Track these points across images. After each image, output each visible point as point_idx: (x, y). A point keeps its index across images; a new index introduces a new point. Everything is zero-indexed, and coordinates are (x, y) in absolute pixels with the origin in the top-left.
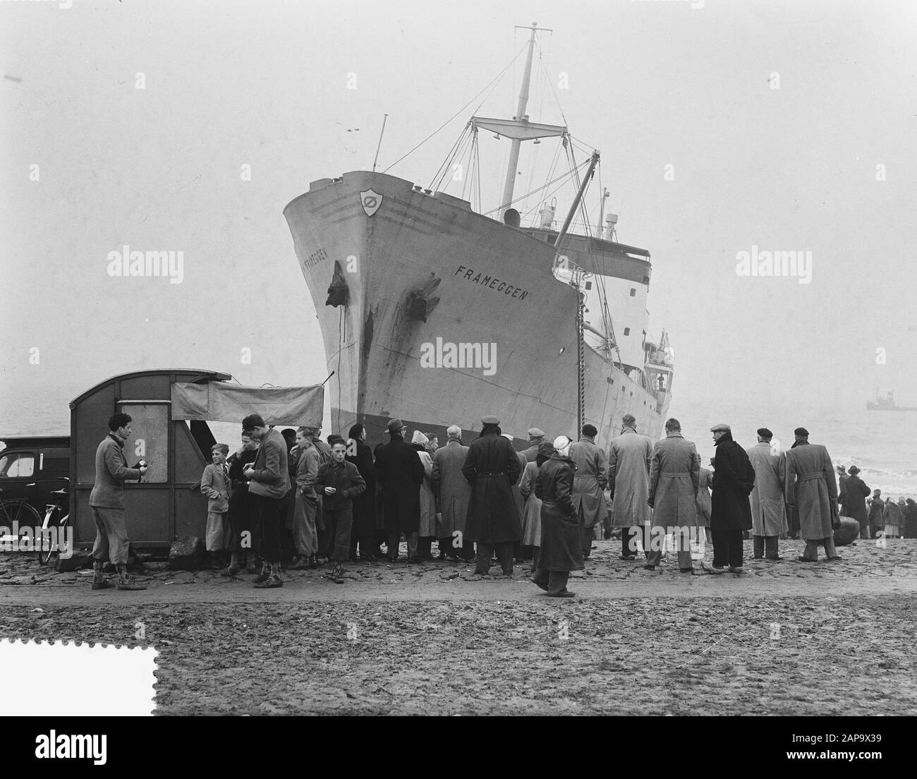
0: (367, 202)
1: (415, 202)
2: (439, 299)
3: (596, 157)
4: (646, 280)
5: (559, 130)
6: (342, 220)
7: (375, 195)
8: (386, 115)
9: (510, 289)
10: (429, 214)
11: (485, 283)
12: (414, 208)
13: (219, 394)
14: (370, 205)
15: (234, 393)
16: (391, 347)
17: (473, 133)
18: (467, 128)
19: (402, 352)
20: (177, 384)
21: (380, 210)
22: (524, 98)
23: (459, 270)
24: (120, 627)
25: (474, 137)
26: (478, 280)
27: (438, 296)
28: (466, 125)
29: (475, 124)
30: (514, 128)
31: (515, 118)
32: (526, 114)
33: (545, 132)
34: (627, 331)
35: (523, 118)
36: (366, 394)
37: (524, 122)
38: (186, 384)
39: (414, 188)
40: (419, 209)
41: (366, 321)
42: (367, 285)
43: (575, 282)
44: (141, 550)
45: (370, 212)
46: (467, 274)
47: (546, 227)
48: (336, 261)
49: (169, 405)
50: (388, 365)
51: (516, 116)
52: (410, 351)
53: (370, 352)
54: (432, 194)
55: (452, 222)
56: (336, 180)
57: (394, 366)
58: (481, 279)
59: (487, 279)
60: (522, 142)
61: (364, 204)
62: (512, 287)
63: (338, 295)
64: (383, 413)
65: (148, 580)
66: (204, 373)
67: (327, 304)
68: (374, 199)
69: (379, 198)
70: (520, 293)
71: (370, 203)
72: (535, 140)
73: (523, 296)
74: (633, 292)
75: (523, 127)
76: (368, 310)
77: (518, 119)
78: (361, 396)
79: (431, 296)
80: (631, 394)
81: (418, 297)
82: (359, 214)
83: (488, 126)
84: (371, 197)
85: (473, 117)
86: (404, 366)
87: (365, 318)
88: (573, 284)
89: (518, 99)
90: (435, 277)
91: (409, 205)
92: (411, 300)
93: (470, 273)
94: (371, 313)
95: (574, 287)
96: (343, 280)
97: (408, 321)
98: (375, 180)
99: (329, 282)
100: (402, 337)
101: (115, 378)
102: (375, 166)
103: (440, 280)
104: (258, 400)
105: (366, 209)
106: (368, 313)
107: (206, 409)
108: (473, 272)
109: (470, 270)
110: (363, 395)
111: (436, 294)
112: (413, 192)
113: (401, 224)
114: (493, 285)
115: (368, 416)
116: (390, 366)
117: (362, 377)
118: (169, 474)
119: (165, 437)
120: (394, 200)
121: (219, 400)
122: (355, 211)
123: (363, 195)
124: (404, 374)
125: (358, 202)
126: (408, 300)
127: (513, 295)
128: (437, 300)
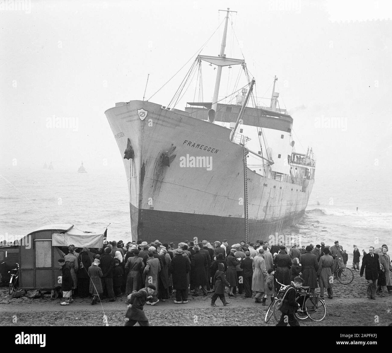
0: (141, 114)
1: (163, 113)
2: (176, 156)
3: (254, 82)
4: (289, 130)
5: (240, 61)
6: (131, 121)
7: (144, 111)
8: (149, 74)
9: (210, 149)
10: (170, 118)
11: (197, 147)
12: (162, 116)
13: (69, 237)
14: (142, 115)
15: (73, 237)
16: (154, 178)
17: (199, 63)
18: (196, 60)
19: (159, 180)
20: (54, 234)
21: (147, 117)
22: (224, 46)
23: (185, 142)
24: (38, 320)
25: (200, 65)
26: (194, 146)
27: (175, 154)
28: (195, 59)
29: (200, 59)
30: (219, 60)
31: (219, 55)
32: (224, 54)
33: (234, 62)
34: (279, 156)
35: (223, 56)
36: (142, 200)
37: (223, 58)
38: (57, 234)
39: (162, 107)
40: (165, 117)
41: (142, 167)
42: (142, 151)
43: (242, 143)
44: (43, 290)
45: (142, 118)
46: (189, 144)
47: (239, 104)
48: (128, 138)
49: (51, 241)
50: (152, 186)
51: (220, 54)
52: (163, 179)
53: (144, 181)
54: (171, 109)
55: (180, 121)
56: (127, 103)
57: (155, 187)
58: (195, 146)
59: (198, 145)
60: (223, 67)
61: (139, 115)
62: (211, 148)
63: (129, 154)
64: (151, 208)
65: (45, 301)
66: (63, 230)
67: (124, 158)
68: (144, 113)
69: (146, 113)
70: (214, 151)
71: (142, 114)
72: (229, 66)
73: (216, 152)
74: (282, 137)
75: (223, 60)
76: (143, 162)
77: (220, 56)
78: (140, 201)
79: (171, 155)
80: (281, 188)
81: (165, 156)
82: (137, 119)
83: (206, 60)
84: (142, 112)
85: (199, 55)
86: (160, 186)
87: (141, 166)
88: (241, 144)
89: (221, 46)
90: (174, 146)
91: (160, 115)
92: (162, 157)
93: (190, 143)
94: (144, 164)
95: (241, 146)
96: (131, 147)
97: (162, 166)
98: (144, 105)
99: (125, 148)
100: (159, 173)
101: (33, 232)
102: (144, 98)
103: (176, 147)
104: (82, 239)
105: (140, 117)
106: (142, 164)
107: (64, 242)
108: (191, 142)
109: (190, 142)
110: (141, 200)
111: (174, 153)
112: (162, 109)
113: (157, 123)
114: (201, 148)
115: (143, 210)
116: (153, 187)
117: (140, 192)
118: (52, 264)
119: (50, 252)
120: (153, 113)
121: (69, 239)
122: (136, 117)
123: (139, 111)
124: (160, 190)
125: (137, 114)
126: (161, 157)
127: (211, 152)
128: (175, 156)
